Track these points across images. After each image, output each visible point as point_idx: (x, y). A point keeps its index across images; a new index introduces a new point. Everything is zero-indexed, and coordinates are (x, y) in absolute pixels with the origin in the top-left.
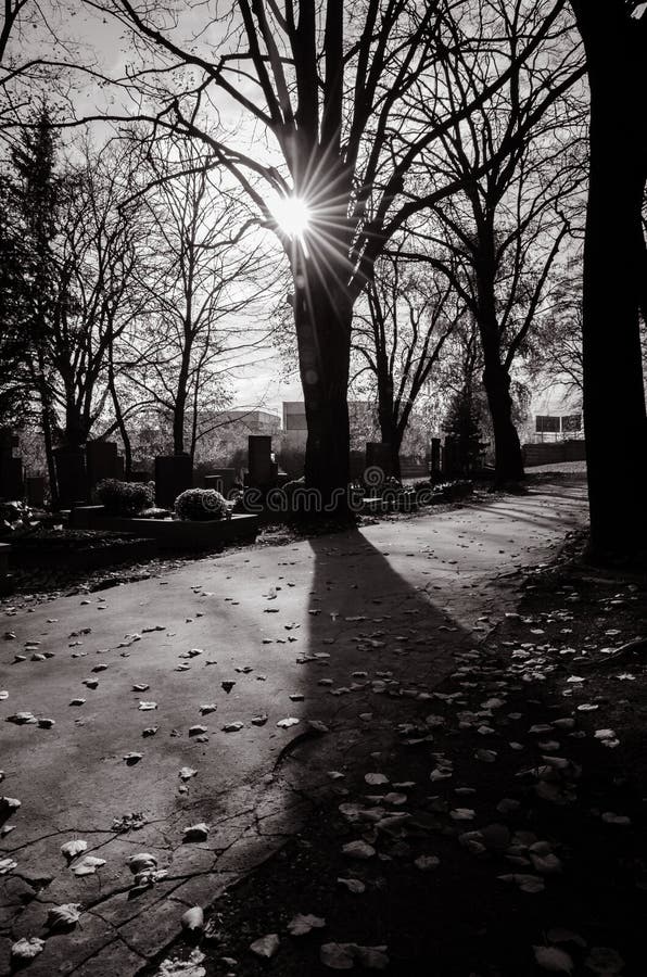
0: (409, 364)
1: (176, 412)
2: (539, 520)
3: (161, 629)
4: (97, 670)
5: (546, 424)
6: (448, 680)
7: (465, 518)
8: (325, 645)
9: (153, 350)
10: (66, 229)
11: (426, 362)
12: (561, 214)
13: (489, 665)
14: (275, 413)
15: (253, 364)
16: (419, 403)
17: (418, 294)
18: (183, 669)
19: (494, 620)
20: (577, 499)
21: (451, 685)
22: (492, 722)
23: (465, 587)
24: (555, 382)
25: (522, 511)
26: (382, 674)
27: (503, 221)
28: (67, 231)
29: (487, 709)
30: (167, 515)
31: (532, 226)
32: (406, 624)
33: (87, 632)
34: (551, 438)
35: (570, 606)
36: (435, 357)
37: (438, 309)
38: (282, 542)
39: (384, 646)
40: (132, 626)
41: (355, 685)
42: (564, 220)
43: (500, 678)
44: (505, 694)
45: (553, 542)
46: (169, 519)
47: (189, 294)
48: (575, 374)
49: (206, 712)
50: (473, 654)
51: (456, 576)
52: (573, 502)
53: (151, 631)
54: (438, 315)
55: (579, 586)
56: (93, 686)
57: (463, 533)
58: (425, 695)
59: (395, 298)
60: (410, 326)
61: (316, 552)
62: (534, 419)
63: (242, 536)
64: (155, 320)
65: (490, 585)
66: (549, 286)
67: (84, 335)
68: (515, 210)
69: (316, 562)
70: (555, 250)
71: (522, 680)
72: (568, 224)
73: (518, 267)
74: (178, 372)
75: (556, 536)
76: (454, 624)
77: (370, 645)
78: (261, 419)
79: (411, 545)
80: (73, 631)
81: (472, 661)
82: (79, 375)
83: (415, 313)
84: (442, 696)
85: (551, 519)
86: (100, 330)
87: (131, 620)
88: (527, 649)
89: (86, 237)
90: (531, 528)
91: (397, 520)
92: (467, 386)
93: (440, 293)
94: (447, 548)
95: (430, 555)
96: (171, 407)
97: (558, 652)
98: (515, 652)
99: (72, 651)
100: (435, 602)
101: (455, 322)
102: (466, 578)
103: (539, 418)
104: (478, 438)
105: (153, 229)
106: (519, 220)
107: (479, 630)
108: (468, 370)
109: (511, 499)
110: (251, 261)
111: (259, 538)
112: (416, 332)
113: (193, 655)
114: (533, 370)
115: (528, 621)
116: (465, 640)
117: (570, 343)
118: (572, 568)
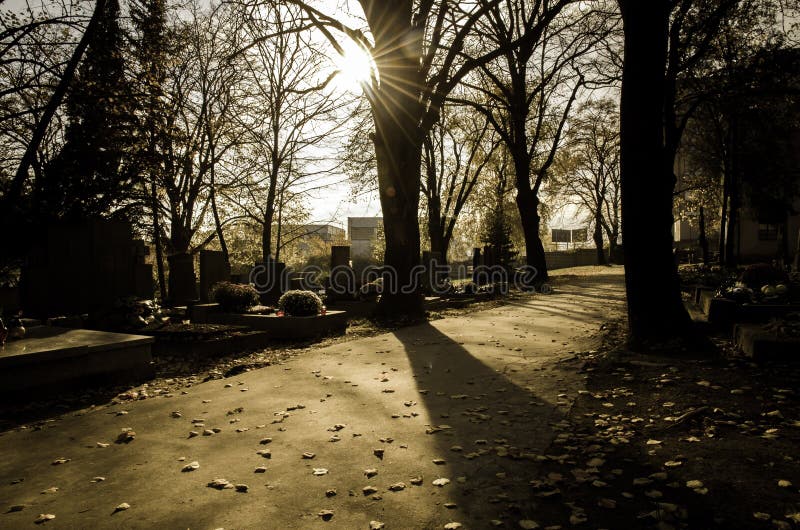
0: (453, 187)
1: (265, 225)
2: (572, 315)
3: (302, 408)
4: (265, 442)
5: (560, 235)
6: (552, 445)
7: (511, 313)
8: (444, 419)
9: (245, 174)
10: (173, 74)
11: (467, 187)
12: (577, 69)
13: (580, 432)
14: (340, 227)
15: (327, 186)
16: (461, 218)
17: (460, 130)
18: (335, 440)
19: (573, 396)
20: (595, 297)
21: (558, 449)
22: (601, 476)
23: (536, 370)
24: (569, 202)
25: (555, 307)
26: (499, 441)
27: (532, 75)
28: (174, 75)
29: (592, 467)
30: (273, 311)
31: (554, 79)
32: (500, 400)
33: (240, 410)
34: (563, 247)
35: (626, 384)
36: (474, 182)
37: (476, 143)
38: (368, 334)
39: (491, 419)
40: (276, 405)
41: (482, 451)
42: (579, 73)
43: (592, 442)
44: (603, 455)
45: (592, 332)
46: (274, 315)
47: (276, 129)
48: (584, 196)
49: (370, 475)
50: (564, 423)
51: (524, 361)
52: (593, 299)
53: (293, 409)
54: (476, 149)
55: (630, 368)
56: (268, 456)
57: (517, 326)
58: (542, 458)
59: (442, 134)
60: (454, 157)
61: (403, 342)
62: (550, 231)
63: (336, 329)
64: (247, 150)
65: (556, 368)
66: (566, 127)
67: (187, 162)
68: (539, 66)
69: (407, 350)
70: (573, 98)
71: (611, 443)
72: (582, 77)
73: (542, 111)
74: (266, 193)
75: (593, 328)
76: (540, 400)
77: (479, 418)
78: (330, 231)
79: (479, 336)
80: (228, 409)
81: (566, 430)
82: (184, 193)
83: (458, 146)
84: (554, 458)
85: (582, 314)
86: (200, 158)
87: (272, 401)
88: (605, 419)
89: (190, 80)
90: (569, 322)
91: (458, 315)
92: (500, 205)
93: (477, 130)
94: (510, 338)
95: (498, 345)
96: (259, 221)
97: (629, 421)
98: (596, 421)
99: (234, 427)
100: (518, 383)
101: (490, 154)
102: (533, 362)
103: (554, 231)
104: (508, 247)
105: (245, 75)
106: (542, 74)
107: (562, 405)
108: (500, 192)
109: (543, 297)
110: (327, 103)
111: (348, 330)
112: (458, 161)
113: (339, 428)
114: (552, 192)
115: (598, 396)
116: (554, 413)
117: (580, 172)
118: (621, 354)
